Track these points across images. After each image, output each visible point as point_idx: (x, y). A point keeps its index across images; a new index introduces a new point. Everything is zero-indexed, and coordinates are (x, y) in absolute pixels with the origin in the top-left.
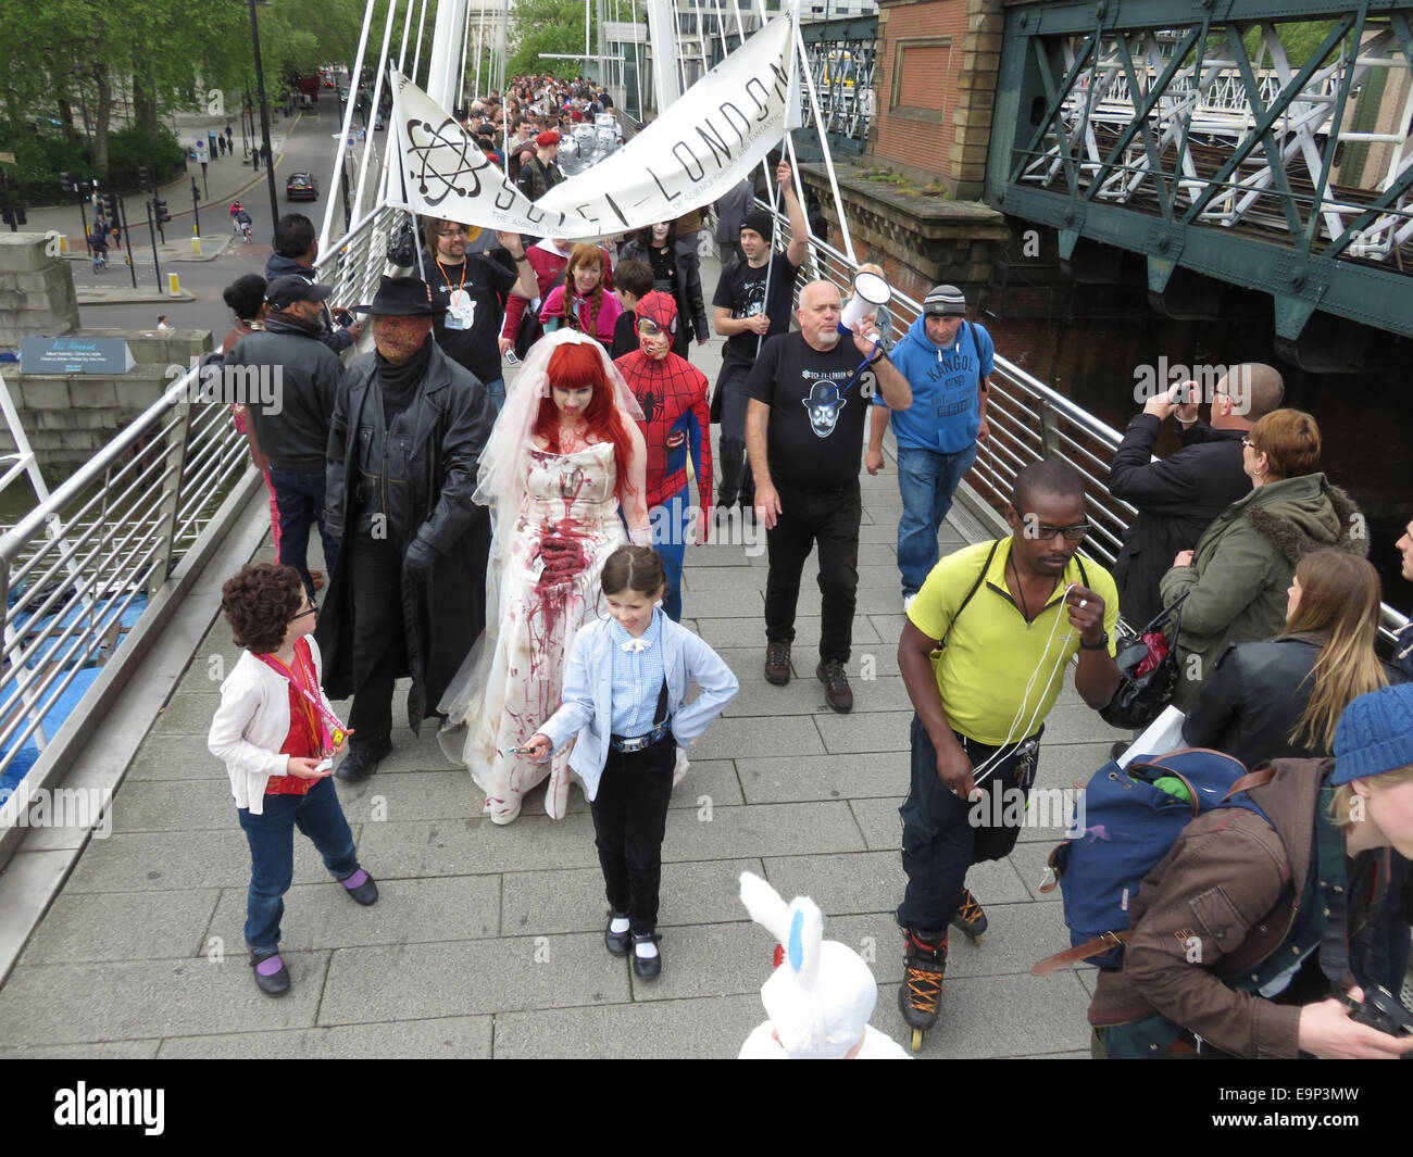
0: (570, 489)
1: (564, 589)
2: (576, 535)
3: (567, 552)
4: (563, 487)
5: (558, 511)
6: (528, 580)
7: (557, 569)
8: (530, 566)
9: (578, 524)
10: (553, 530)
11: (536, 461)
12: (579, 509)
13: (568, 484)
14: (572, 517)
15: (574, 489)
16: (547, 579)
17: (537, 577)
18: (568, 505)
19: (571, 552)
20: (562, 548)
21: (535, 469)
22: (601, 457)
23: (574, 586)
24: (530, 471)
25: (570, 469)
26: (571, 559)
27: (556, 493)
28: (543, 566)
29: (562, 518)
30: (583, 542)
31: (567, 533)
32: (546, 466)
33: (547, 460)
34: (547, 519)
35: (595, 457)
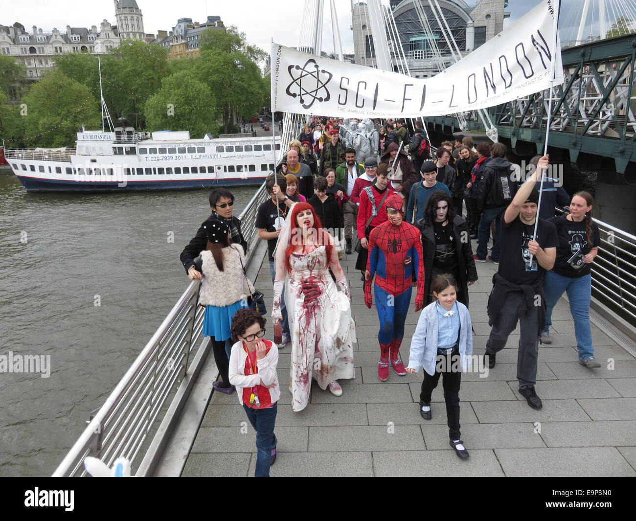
0: (311, 266)
1: (314, 303)
2: (315, 282)
3: (313, 289)
4: (308, 266)
5: (307, 274)
6: (299, 302)
7: (310, 296)
8: (299, 297)
9: (315, 278)
10: (306, 282)
11: (296, 258)
12: (315, 272)
13: (310, 264)
14: (313, 276)
15: (313, 266)
16: (307, 301)
17: (303, 301)
18: (311, 271)
19: (314, 289)
20: (311, 288)
21: (297, 261)
22: (321, 252)
23: (318, 302)
24: (295, 262)
25: (310, 259)
26: (315, 292)
27: (306, 268)
28: (304, 297)
29: (309, 276)
30: (319, 284)
31: (311, 282)
32: (301, 259)
33: (301, 257)
34: (303, 278)
35: (320, 252)
